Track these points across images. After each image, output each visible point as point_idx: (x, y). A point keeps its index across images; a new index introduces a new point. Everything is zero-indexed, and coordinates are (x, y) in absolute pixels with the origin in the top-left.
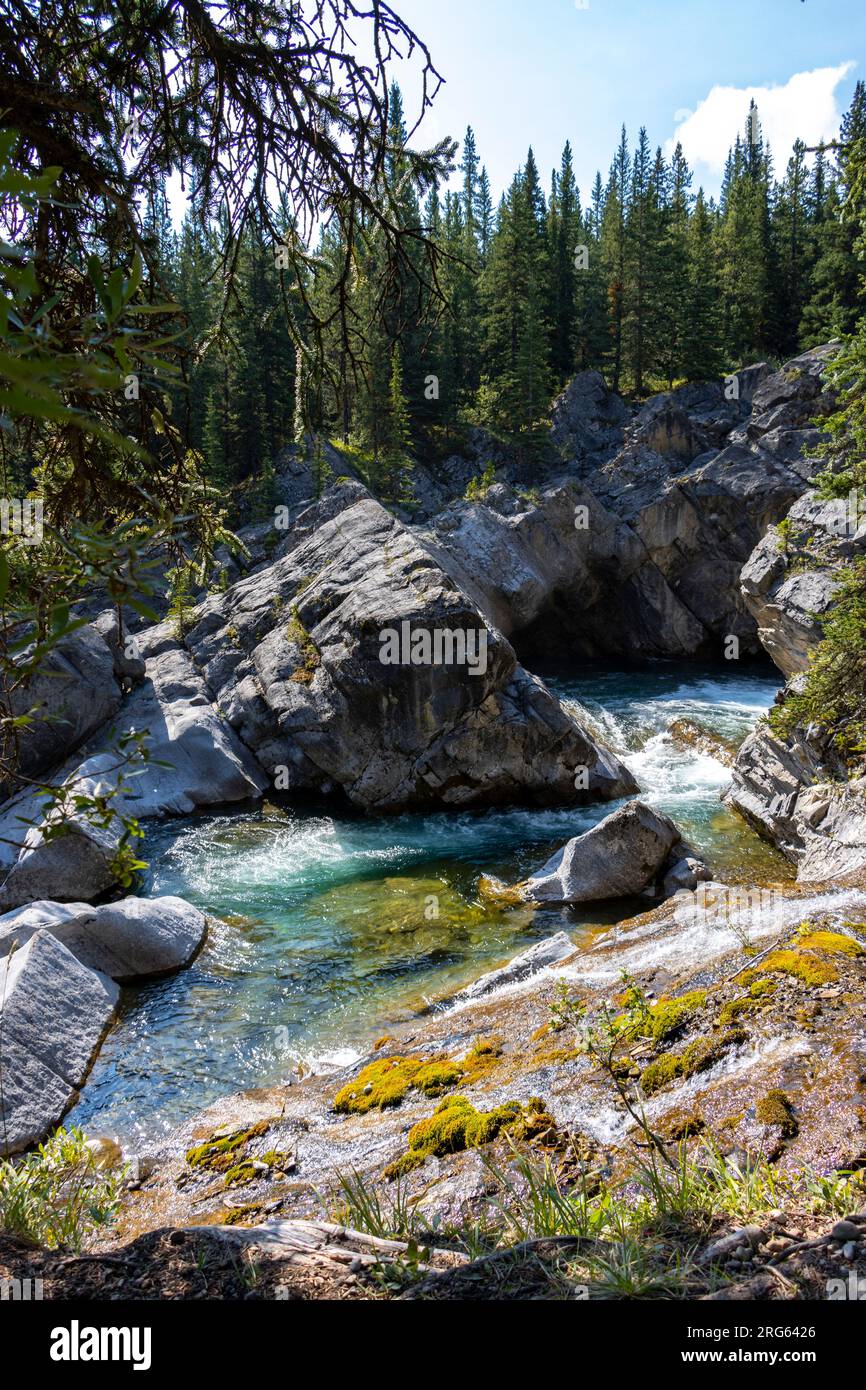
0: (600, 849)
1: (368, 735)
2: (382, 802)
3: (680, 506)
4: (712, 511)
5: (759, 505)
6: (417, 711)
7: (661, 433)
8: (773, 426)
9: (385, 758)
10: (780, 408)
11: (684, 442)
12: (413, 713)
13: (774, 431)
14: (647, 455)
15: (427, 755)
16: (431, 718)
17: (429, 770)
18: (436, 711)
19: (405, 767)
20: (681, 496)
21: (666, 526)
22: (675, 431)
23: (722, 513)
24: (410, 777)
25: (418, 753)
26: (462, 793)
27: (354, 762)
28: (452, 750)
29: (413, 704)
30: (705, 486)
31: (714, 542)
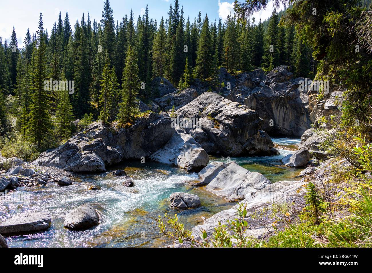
0: (300, 157)
1: (234, 139)
2: (235, 154)
3: (253, 99)
4: (261, 100)
5: (273, 99)
6: (245, 134)
7: (246, 82)
8: (273, 82)
9: (236, 145)
10: (274, 78)
11: (251, 84)
12: (244, 134)
13: (273, 83)
14: (244, 87)
15: (247, 143)
16: (248, 136)
17: (247, 147)
18: (249, 134)
19: (240, 147)
20: (253, 96)
21: (250, 104)
22: (249, 82)
23: (263, 101)
24: (241, 149)
25: (244, 143)
26: (252, 152)
27: (232, 145)
28: (252, 142)
29: (244, 132)
30: (260, 95)
31: (260, 107)
